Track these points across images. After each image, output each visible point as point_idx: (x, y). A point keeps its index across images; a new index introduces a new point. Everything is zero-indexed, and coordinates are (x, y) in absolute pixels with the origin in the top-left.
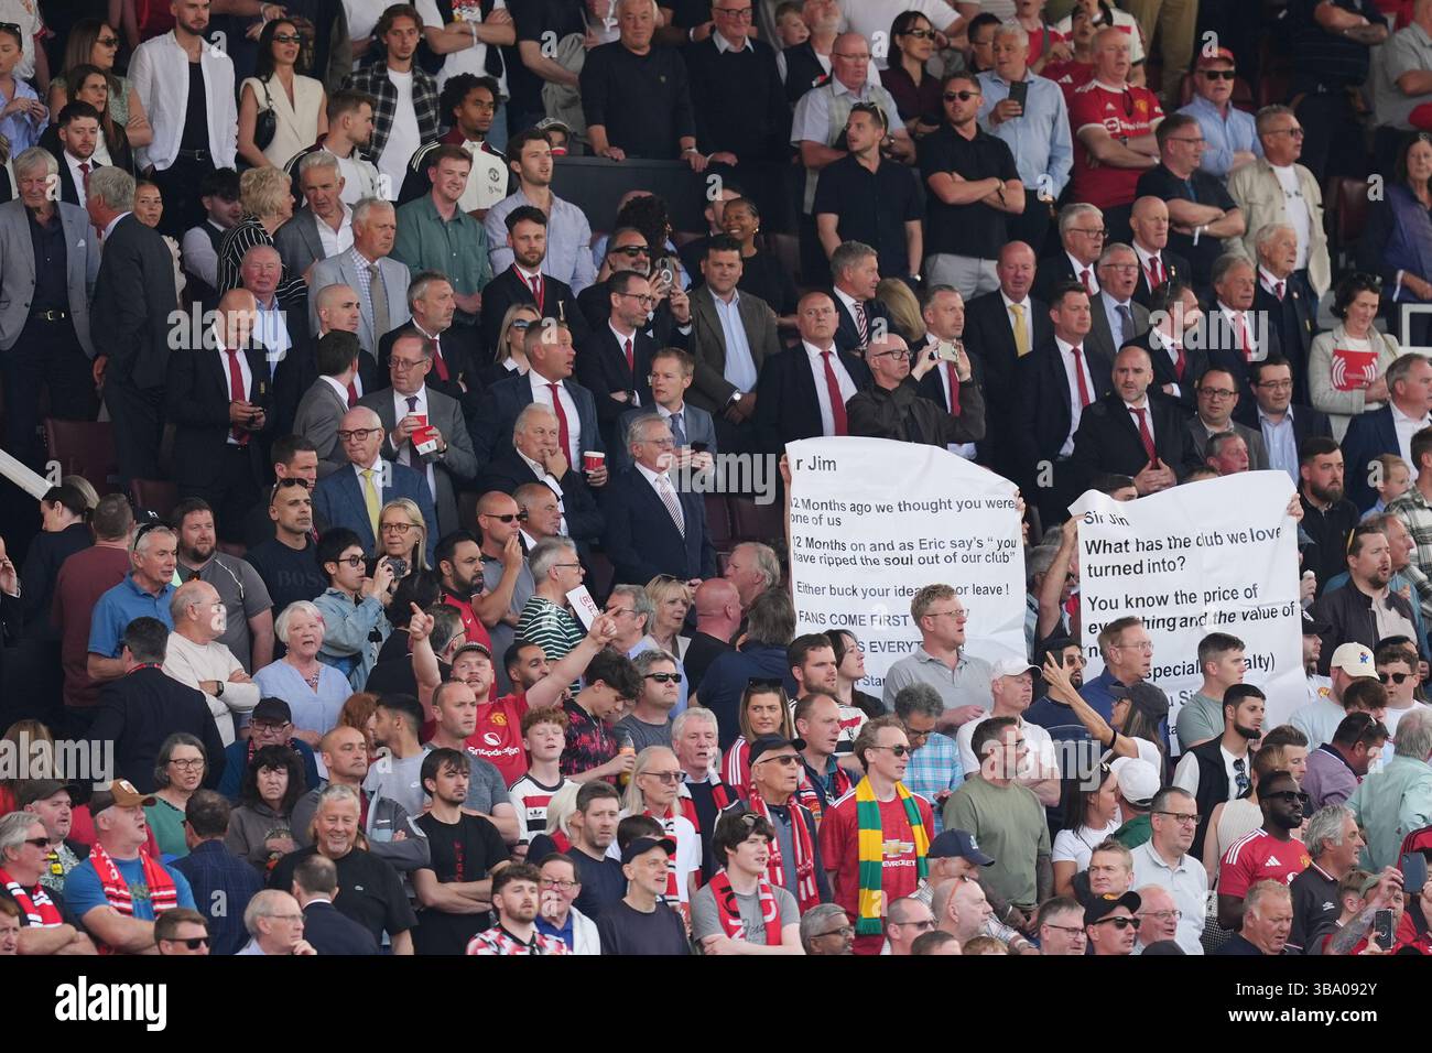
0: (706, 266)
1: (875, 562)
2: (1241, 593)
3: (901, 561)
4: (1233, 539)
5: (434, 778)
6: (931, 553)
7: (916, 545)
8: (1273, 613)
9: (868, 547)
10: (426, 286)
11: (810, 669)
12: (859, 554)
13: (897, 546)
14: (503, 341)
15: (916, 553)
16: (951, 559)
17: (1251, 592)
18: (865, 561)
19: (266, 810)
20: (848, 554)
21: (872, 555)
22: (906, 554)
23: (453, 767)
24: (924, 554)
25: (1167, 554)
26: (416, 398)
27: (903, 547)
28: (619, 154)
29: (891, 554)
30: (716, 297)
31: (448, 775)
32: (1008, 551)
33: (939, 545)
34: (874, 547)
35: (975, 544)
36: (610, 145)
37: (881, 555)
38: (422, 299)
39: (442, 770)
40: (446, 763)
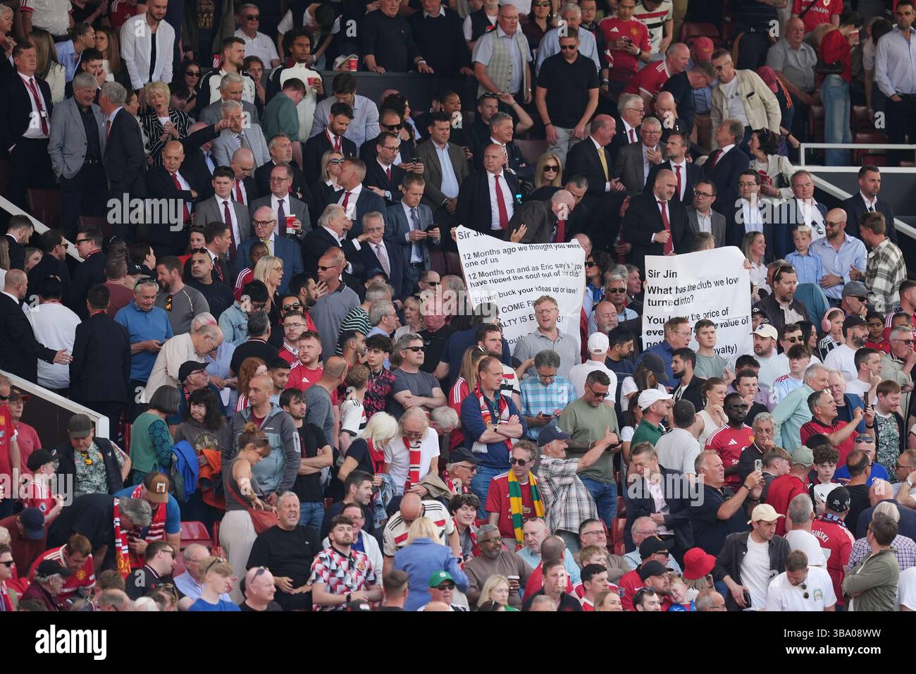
0: (433, 130)
1: (521, 278)
2: (720, 312)
3: (533, 276)
4: (717, 283)
5: (288, 405)
6: (547, 272)
7: (540, 267)
8: (736, 323)
9: (516, 271)
10: (274, 141)
11: (488, 342)
12: (511, 275)
13: (530, 269)
14: (324, 170)
15: (541, 272)
16: (557, 274)
17: (726, 312)
18: (515, 278)
19: (196, 424)
20: (506, 276)
21: (519, 275)
22: (535, 272)
23: (298, 399)
24: (544, 272)
25: (687, 294)
26: (283, 200)
27: (534, 269)
28: (382, 70)
29: (528, 273)
30: (436, 146)
31: (296, 404)
32: (578, 270)
33: (550, 267)
34: (519, 270)
35: (566, 266)
36: (378, 65)
37: (523, 274)
38: (273, 148)
39: (292, 401)
40: (294, 397)
